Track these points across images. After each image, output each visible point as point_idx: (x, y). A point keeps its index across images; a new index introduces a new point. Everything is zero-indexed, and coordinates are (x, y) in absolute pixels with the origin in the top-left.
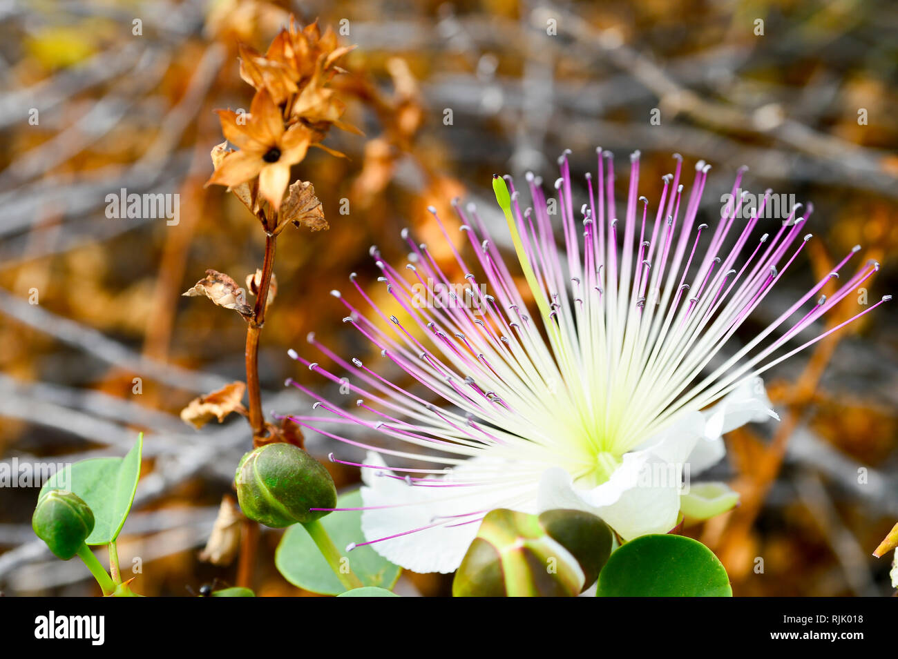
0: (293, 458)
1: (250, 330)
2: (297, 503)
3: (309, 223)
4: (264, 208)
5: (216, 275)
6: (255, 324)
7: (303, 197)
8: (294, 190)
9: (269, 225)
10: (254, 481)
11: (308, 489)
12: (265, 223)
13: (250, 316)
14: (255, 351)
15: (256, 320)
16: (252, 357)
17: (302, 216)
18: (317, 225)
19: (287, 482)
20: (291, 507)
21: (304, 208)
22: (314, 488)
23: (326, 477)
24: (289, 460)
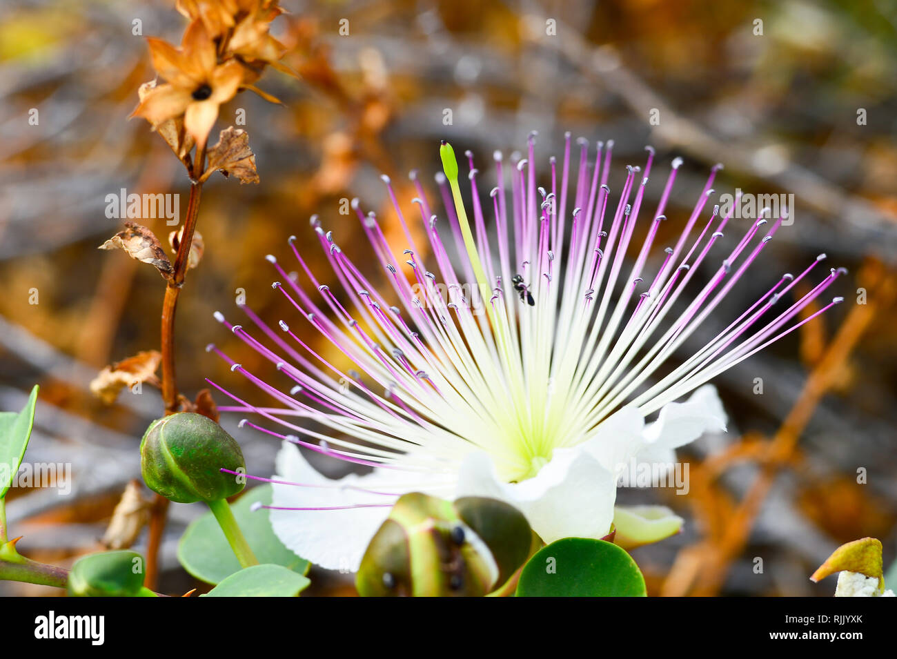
0: (202, 427)
1: (168, 289)
2: (203, 476)
3: (238, 173)
4: (191, 153)
5: (136, 228)
6: (173, 282)
7: (234, 145)
8: (225, 137)
9: (194, 171)
10: (159, 448)
11: (216, 462)
12: (191, 168)
13: (169, 272)
14: (172, 313)
15: (175, 279)
16: (169, 321)
17: (231, 165)
18: (245, 177)
19: (194, 452)
20: (197, 480)
21: (234, 157)
22: (222, 461)
23: (236, 451)
24: (197, 429)
